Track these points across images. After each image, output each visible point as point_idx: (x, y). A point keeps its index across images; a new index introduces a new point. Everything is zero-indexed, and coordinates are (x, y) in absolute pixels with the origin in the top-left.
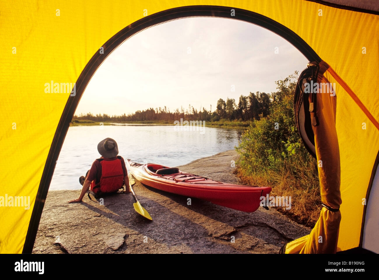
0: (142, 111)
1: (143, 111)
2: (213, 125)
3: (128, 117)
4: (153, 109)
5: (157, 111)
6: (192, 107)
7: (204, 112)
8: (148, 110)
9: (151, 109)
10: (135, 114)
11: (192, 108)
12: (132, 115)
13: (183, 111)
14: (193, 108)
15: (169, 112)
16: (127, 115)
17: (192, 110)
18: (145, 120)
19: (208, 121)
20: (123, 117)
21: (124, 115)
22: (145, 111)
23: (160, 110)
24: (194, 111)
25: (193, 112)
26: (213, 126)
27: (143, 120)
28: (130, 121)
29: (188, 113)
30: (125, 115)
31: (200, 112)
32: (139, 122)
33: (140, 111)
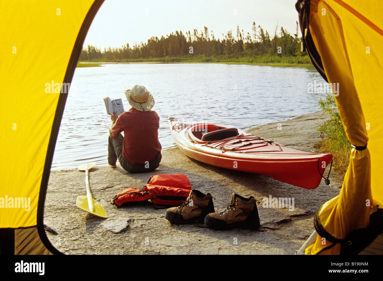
0: (160, 39)
1: (162, 38)
2: (299, 62)
3: (134, 51)
4: (181, 32)
5: (190, 38)
6: (259, 26)
7: (282, 37)
8: (171, 36)
9: (177, 32)
10: (147, 43)
11: (258, 30)
12: (141, 46)
13: (241, 36)
14: (262, 30)
15: (213, 37)
16: (132, 47)
17: (258, 34)
18: (167, 55)
19: (292, 54)
20: (124, 50)
21: (126, 47)
22: (166, 37)
23: (195, 34)
24: (262, 35)
25: (261, 37)
26: (301, 64)
27: (162, 56)
28: (139, 57)
29: (251, 40)
30: (128, 45)
31: (276, 38)
32: (155, 59)
33: (157, 38)
